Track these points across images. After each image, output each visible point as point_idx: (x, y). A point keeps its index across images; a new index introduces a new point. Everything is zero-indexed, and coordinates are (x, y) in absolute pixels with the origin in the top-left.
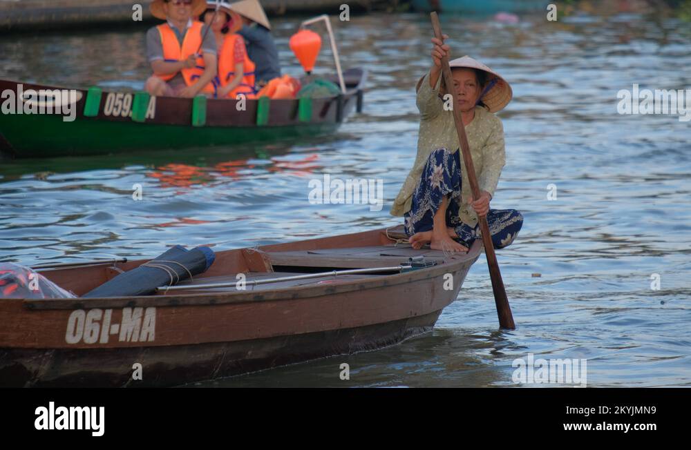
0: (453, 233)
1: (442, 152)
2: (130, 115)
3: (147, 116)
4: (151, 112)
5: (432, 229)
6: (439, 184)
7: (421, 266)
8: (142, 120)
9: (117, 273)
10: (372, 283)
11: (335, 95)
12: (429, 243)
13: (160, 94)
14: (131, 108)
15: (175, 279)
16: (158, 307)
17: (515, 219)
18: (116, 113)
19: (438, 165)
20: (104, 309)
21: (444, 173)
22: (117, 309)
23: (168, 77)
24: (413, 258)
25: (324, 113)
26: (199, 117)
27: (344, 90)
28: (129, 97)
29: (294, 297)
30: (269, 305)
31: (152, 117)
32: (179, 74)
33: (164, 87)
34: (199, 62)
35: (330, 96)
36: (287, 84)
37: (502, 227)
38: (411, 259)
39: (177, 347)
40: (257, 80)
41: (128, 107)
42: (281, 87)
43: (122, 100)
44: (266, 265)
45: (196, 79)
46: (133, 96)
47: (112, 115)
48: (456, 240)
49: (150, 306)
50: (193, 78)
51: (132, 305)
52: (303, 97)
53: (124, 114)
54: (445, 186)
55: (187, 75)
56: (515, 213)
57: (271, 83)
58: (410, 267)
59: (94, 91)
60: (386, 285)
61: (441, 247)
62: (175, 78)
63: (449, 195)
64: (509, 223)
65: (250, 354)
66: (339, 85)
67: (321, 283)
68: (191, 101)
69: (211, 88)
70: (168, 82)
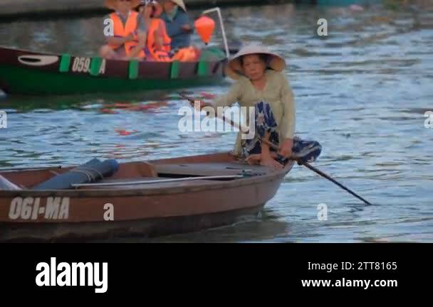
0: (274, 154)
1: (262, 103)
2: (89, 71)
3: (100, 72)
4: (102, 70)
5: (260, 152)
6: (262, 124)
7: (250, 176)
8: (96, 75)
9: (54, 175)
10: (215, 185)
11: (222, 59)
12: (259, 161)
13: (109, 57)
14: (90, 67)
15: (92, 180)
16: (72, 197)
17: (316, 148)
18: (80, 70)
19: (260, 112)
20: (35, 197)
21: (265, 117)
22: (44, 197)
23: (115, 47)
24: (246, 171)
25: (215, 70)
26: (133, 73)
27: (228, 55)
28: (89, 60)
29: (162, 193)
30: (146, 198)
31: (103, 72)
32: (123, 45)
33: (113, 53)
34: (135, 37)
35: (220, 59)
36: (191, 51)
37: (308, 152)
38: (243, 171)
39: (83, 223)
40: (172, 48)
41: (87, 66)
42: (187, 54)
43: (84, 62)
44: (153, 172)
45: (133, 49)
46: (91, 59)
47: (77, 72)
48: (276, 159)
49: (67, 196)
50: (131, 48)
51: (54, 195)
52: (202, 60)
53: (85, 71)
54: (266, 125)
55: (127, 47)
56: (317, 144)
57: (181, 51)
58: (241, 176)
59: (66, 56)
60: (225, 187)
61: (266, 164)
62: (120, 48)
63: (269, 130)
64: (313, 150)
65: (132, 229)
66: (225, 51)
67: (182, 184)
68: (128, 63)
69: (142, 54)
70: (116, 50)
